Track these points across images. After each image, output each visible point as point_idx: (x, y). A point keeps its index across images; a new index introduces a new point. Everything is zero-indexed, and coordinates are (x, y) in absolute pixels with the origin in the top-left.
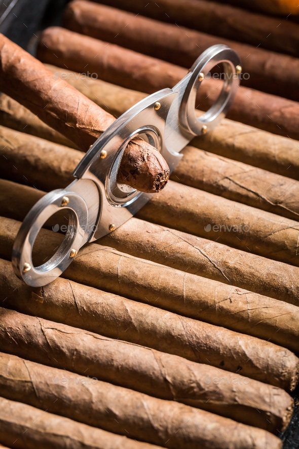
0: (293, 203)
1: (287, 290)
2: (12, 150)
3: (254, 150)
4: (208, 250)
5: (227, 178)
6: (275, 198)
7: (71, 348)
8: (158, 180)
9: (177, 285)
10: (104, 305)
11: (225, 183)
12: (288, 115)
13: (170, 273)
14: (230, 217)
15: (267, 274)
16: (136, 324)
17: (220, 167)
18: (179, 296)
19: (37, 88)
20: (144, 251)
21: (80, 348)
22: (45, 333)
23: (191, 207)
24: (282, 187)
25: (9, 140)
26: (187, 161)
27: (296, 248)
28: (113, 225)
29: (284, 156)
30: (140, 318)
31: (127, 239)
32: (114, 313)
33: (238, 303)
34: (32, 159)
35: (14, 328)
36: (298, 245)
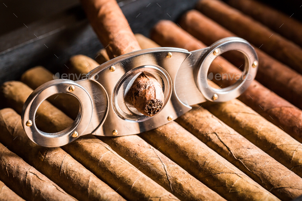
0: (249, 161)
3: (247, 125)
5: (215, 133)
6: (239, 155)
7: (37, 189)
8: (150, 105)
9: (131, 179)
10: (77, 173)
11: (212, 136)
12: (284, 112)
13: (133, 171)
14: (199, 155)
15: (199, 195)
16: (89, 191)
17: (214, 126)
18: (129, 186)
20: (129, 155)
21: (42, 190)
22: (28, 175)
23: (179, 141)
24: (248, 150)
26: (196, 116)
27: (231, 187)
28: (116, 131)
29: (264, 134)
30: (94, 189)
31: (123, 145)
32: (80, 180)
35: (12, 165)
36: (233, 186)
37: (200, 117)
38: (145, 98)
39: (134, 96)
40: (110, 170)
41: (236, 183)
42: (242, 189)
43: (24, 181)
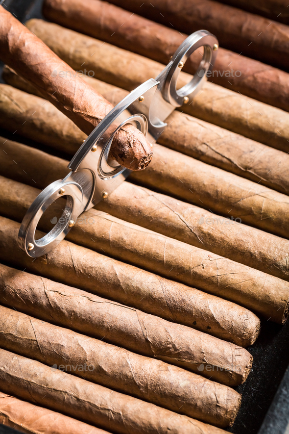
0: (260, 169)
1: (251, 254)
2: (21, 113)
3: (229, 116)
4: (186, 216)
5: (205, 144)
6: (245, 164)
7: (69, 310)
8: (143, 162)
9: (158, 252)
10: (97, 269)
11: (203, 148)
12: (260, 80)
14: (206, 183)
15: (235, 240)
16: (123, 287)
17: (199, 133)
18: (160, 261)
19: (40, 72)
20: (132, 214)
21: (77, 310)
22: (48, 296)
23: (173, 173)
24: (252, 154)
25: (19, 104)
26: (171, 127)
27: (261, 213)
28: (105, 193)
29: (255, 122)
30: (128, 282)
31: (118, 204)
32: (105, 276)
33: (209, 269)
34: (38, 123)
35: (22, 290)
36: (262, 212)
37: (176, 127)
38: (136, 158)
39: (118, 157)
40: (129, 248)
41: (264, 206)
42: (274, 212)
43: (49, 305)
